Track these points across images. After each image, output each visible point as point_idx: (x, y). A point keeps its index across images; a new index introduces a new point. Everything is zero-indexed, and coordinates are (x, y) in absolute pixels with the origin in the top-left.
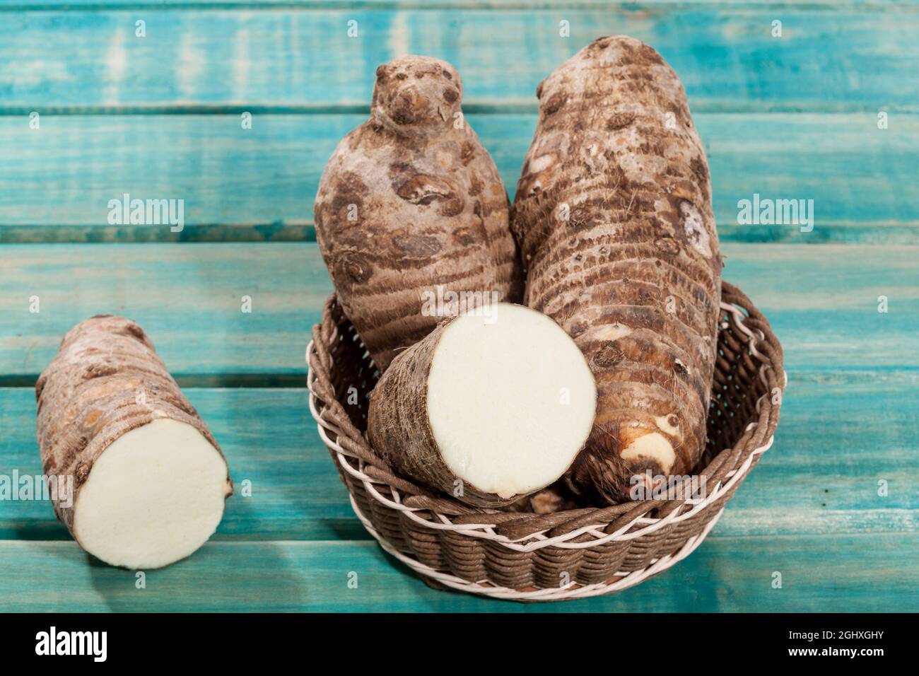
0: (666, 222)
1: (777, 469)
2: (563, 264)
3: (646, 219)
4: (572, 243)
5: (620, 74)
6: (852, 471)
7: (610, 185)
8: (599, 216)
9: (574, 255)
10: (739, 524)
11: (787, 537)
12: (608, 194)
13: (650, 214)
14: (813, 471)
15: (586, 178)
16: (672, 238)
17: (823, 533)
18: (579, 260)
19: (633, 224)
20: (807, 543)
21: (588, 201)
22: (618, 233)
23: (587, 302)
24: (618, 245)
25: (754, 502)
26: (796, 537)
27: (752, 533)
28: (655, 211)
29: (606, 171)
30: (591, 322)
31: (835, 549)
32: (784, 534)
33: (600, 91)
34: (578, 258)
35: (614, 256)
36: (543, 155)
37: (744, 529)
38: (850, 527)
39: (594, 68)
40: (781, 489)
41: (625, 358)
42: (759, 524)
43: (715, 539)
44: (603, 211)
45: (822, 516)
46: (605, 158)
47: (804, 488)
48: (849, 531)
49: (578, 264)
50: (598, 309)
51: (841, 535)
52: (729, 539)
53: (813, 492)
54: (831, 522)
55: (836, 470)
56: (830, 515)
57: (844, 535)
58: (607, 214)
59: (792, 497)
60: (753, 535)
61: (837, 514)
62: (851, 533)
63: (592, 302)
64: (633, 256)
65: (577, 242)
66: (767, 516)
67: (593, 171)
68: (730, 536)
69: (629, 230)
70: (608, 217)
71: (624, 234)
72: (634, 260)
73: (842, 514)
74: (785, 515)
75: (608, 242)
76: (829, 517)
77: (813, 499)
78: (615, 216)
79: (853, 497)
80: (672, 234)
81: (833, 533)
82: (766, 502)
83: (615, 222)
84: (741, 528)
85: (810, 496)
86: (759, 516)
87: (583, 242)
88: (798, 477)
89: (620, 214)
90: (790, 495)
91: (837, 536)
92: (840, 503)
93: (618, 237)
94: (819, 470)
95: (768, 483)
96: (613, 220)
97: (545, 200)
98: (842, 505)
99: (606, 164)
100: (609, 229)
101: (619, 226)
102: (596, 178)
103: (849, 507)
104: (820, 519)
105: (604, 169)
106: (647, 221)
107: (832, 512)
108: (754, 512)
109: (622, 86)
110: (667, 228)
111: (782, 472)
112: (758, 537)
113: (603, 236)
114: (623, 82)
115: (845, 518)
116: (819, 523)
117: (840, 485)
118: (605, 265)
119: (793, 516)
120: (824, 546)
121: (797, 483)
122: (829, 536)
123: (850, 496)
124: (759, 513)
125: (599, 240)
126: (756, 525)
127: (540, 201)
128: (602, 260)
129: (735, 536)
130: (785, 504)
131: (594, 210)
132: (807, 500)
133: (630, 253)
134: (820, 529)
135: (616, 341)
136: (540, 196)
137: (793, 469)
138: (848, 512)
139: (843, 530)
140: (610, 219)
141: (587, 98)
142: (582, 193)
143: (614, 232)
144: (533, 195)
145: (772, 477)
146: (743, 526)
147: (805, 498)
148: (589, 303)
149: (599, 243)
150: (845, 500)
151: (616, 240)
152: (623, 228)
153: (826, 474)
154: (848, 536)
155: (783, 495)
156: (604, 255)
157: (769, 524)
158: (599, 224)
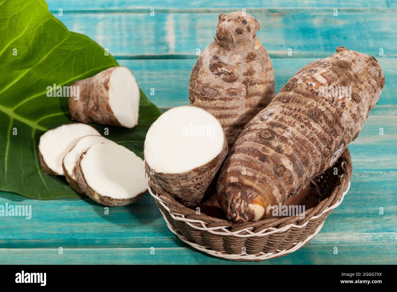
0: (334, 145)
1: (339, 215)
2: (296, 122)
3: (331, 138)
4: (305, 119)
5: (370, 81)
6: (372, 216)
7: (333, 115)
8: (321, 121)
9: (302, 124)
10: (322, 239)
11: (343, 245)
12: (330, 118)
13: (333, 137)
14: (355, 216)
15: (329, 103)
16: (330, 151)
17: (359, 243)
18: (302, 128)
19: (327, 136)
20: (352, 247)
21: (323, 112)
22: (320, 133)
23: (290, 144)
24: (317, 137)
25: (329, 230)
26: (347, 245)
27: (328, 243)
28: (336, 138)
29: (337, 109)
30: (285, 153)
31: (365, 250)
32: (342, 244)
33: (360, 79)
34: (302, 127)
35: (312, 139)
36: (325, 77)
37: (324, 242)
38: (372, 241)
39: (365, 69)
40: (341, 224)
41: (283, 177)
42: (331, 239)
43: (312, 246)
44: (324, 121)
45: (359, 236)
46: (341, 104)
47: (351, 223)
48: (371, 242)
49: (300, 128)
50: (291, 151)
51: (367, 244)
52: (318, 246)
53: (355, 225)
54: (363, 238)
55: (365, 215)
56: (362, 235)
57: (369, 244)
58: (324, 123)
59: (345, 228)
60: (328, 244)
61: (366, 235)
62: (372, 243)
63: (292, 146)
64: (316, 146)
65: (306, 121)
66: (335, 236)
67: (333, 104)
68: (318, 245)
69: (324, 136)
70: (323, 125)
71: (321, 136)
72: (316, 148)
73: (368, 235)
74: (342, 236)
75: (315, 133)
76: (362, 236)
77: (355, 228)
78: (325, 127)
79: (372, 227)
80: (331, 150)
81: (364, 243)
82: (334, 230)
83: (323, 129)
84: (323, 241)
85: (354, 227)
86: (331, 236)
87: (309, 123)
88: (348, 218)
89: (327, 128)
90: (345, 227)
91: (366, 244)
92: (367, 230)
93: (319, 135)
94: (358, 216)
95: (335, 221)
96: (323, 128)
97: (310, 92)
98: (368, 230)
99: (339, 107)
100: (319, 129)
101: (323, 132)
102: (332, 107)
103: (371, 232)
104: (358, 237)
105: (337, 108)
106: (331, 139)
107: (363, 234)
108: (329, 234)
109: (367, 86)
110: (332, 147)
111: (341, 216)
112: (331, 245)
113: (316, 129)
114: (368, 84)
115: (369, 236)
116: (358, 239)
117: (367, 222)
118: (307, 139)
119: (346, 236)
120: (360, 249)
121: (347, 221)
122: (362, 244)
123: (371, 227)
124: (331, 234)
125: (313, 129)
126: (330, 240)
127: (308, 90)
128: (308, 137)
129: (320, 245)
130: (343, 230)
131: (322, 117)
132: (352, 229)
133: (317, 144)
134: (358, 242)
135: (286, 168)
136: (310, 88)
137: (346, 215)
138: (370, 234)
139: (368, 242)
140: (323, 126)
141: (355, 76)
142: (324, 107)
143: (320, 132)
144: (308, 85)
145: (337, 218)
146: (324, 240)
147: (351, 228)
148: (290, 145)
149: (312, 130)
150: (369, 229)
151: (318, 135)
152: (323, 134)
153: (361, 217)
154: (371, 244)
155: (342, 226)
156: (310, 135)
157: (335, 239)
158: (319, 124)
